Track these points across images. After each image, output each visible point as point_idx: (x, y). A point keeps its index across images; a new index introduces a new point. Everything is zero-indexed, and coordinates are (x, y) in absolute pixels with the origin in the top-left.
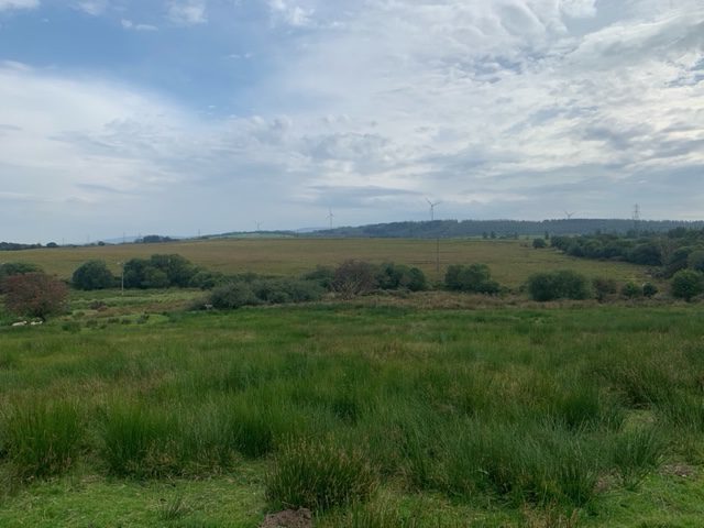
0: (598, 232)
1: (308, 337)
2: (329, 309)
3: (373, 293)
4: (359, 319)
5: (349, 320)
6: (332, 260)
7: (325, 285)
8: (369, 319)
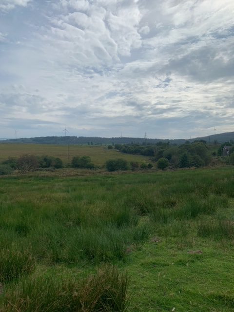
0: (132, 143)
1: (3, 193)
2: (15, 178)
3: (37, 170)
4: (30, 183)
5: (25, 183)
6: (17, 154)
7: (13, 167)
8: (35, 182)
